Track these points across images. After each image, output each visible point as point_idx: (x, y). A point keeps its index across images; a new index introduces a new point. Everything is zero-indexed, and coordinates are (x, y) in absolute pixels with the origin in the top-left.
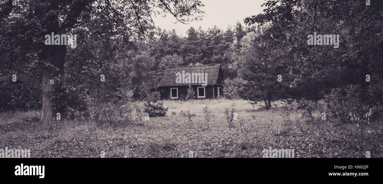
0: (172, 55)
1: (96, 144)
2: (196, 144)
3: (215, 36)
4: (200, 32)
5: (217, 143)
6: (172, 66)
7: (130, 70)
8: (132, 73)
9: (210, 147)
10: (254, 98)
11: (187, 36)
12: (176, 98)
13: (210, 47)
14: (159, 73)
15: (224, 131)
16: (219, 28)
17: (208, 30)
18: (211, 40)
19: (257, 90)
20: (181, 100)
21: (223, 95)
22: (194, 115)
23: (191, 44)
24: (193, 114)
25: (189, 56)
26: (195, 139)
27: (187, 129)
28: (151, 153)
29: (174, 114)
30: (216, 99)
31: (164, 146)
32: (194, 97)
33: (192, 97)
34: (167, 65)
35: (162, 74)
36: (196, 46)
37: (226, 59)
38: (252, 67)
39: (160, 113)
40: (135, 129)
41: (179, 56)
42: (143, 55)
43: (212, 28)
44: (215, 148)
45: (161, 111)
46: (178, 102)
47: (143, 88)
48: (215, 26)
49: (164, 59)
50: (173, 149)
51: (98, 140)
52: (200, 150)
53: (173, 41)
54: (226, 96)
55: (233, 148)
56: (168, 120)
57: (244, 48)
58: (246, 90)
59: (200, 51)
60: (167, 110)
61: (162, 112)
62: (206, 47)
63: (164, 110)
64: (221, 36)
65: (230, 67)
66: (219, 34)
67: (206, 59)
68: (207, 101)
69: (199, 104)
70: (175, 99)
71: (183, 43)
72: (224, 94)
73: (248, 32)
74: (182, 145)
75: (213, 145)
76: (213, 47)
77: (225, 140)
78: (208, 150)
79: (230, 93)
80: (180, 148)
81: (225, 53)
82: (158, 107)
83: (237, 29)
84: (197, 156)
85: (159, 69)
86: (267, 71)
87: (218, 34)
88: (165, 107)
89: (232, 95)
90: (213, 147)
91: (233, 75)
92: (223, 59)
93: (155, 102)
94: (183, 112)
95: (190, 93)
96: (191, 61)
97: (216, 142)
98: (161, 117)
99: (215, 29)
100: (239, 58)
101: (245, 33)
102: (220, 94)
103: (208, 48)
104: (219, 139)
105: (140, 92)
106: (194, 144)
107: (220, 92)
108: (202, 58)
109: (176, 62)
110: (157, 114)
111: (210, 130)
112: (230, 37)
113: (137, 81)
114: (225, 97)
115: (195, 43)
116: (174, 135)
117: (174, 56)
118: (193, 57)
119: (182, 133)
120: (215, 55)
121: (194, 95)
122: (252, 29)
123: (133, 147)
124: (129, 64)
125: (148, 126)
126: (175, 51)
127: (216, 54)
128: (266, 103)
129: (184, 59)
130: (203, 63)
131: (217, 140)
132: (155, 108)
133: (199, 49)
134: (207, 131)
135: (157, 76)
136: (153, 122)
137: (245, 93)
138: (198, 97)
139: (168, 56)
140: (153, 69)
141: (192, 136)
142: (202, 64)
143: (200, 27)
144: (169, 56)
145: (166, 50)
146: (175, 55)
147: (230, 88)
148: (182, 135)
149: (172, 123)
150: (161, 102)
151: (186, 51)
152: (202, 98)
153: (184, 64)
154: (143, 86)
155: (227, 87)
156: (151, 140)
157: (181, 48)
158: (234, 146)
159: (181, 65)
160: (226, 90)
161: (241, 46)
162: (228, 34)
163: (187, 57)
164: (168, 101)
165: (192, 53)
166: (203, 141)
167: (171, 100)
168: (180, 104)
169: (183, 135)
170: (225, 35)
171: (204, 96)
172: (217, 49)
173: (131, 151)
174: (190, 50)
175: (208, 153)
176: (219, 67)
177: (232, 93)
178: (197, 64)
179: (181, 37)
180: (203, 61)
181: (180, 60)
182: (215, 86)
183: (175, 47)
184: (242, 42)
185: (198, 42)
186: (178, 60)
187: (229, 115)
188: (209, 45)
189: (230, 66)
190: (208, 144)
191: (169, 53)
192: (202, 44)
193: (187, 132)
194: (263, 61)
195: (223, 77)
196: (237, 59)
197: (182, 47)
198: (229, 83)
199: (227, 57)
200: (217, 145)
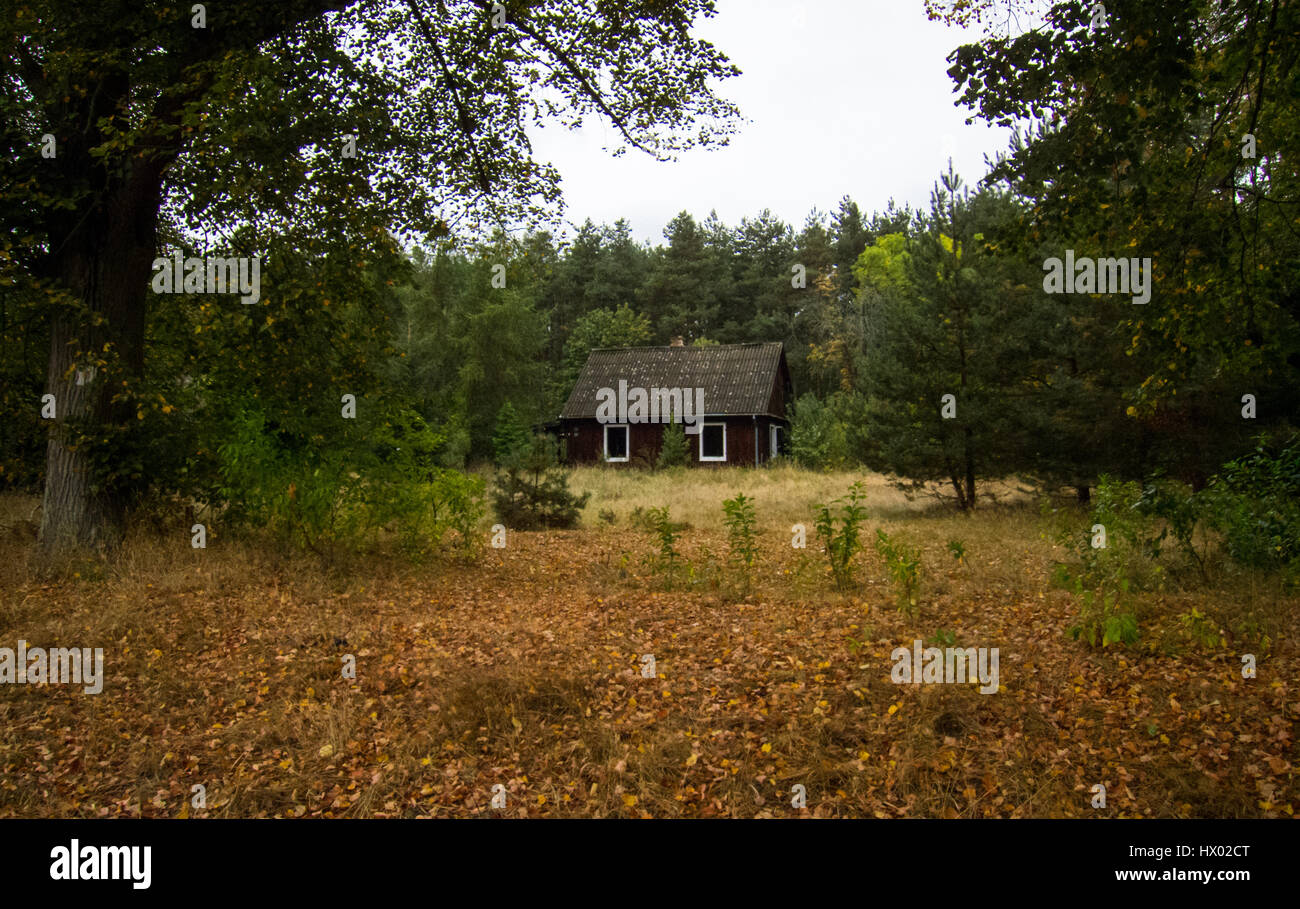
0: (614, 309)
1: (219, 663)
2: (694, 688)
3: (765, 246)
4: (711, 230)
5: (799, 687)
6: (613, 348)
7: (460, 356)
8: (468, 368)
9: (768, 706)
10: (910, 466)
11: (666, 244)
12: (624, 460)
13: (746, 286)
14: (566, 372)
15: (825, 614)
16: (779, 220)
17: (740, 226)
18: (750, 260)
19: (928, 438)
20: (641, 468)
21: (788, 452)
22: (686, 527)
23: (680, 272)
24: (683, 520)
25: (672, 313)
26: (692, 656)
27: (654, 596)
28: (461, 733)
29: (610, 518)
30: (764, 466)
31: (532, 691)
32: (688, 458)
33: (681, 458)
34: (596, 345)
35: (576, 377)
36: (697, 280)
37: (802, 327)
38: (908, 349)
39: (556, 512)
40: (430, 586)
41: (637, 313)
42: (506, 305)
43: (753, 217)
44: (793, 719)
45: (558, 506)
46: (630, 475)
47: (505, 422)
48: (766, 213)
49: (586, 324)
50: (576, 711)
51: (238, 640)
52: (713, 724)
53: (616, 261)
54: (801, 457)
55: (886, 720)
56: (584, 543)
57: (867, 289)
58: (885, 437)
59: (713, 298)
60: (581, 504)
61: (564, 513)
62: (732, 283)
63: (572, 503)
64: (786, 246)
65: (816, 353)
66: (779, 240)
67: (731, 325)
68: (732, 472)
69: (703, 484)
70: (621, 463)
71: (651, 270)
72: (795, 449)
73: (882, 233)
74: (622, 687)
75: (781, 696)
76: (756, 287)
77: (840, 671)
78: (754, 726)
79: (816, 446)
80: (615, 703)
81: (796, 309)
82: (548, 490)
83: (844, 222)
84: (699, 760)
85: (567, 357)
86: (964, 364)
87: (774, 240)
88: (576, 492)
89: (822, 453)
90: (782, 708)
91: (825, 385)
92: (791, 326)
93: (538, 471)
94: (643, 514)
95: (672, 444)
96: (676, 330)
97: (793, 680)
98: (560, 532)
99: (764, 221)
100: (850, 325)
101: (869, 239)
102: (779, 450)
103: (739, 287)
104: (807, 661)
105: (496, 435)
106: (681, 689)
107: (780, 442)
108: (717, 322)
109: (626, 335)
110: (543, 518)
111: (756, 603)
112: (819, 250)
113: (484, 396)
114: (796, 460)
115: (693, 268)
116: (593, 627)
117: (618, 312)
118: (687, 317)
119: (629, 613)
120: (763, 313)
121: (687, 452)
122: (897, 224)
123: (382, 686)
124: (460, 335)
125: (495, 572)
126: (623, 297)
127: (767, 310)
128: (958, 487)
129: (653, 325)
130: (720, 340)
131: (799, 663)
132: (537, 496)
133: (708, 290)
134: (741, 607)
135: (559, 380)
136: (522, 550)
137: (878, 448)
138: (702, 459)
139: (599, 314)
140: (542, 355)
141: (673, 630)
142: (717, 343)
143: (713, 214)
144: (601, 313)
145: (595, 291)
146: (624, 310)
147: (815, 428)
148: (632, 627)
149: (598, 558)
150: (561, 471)
151: (663, 297)
152: (715, 463)
153: (652, 343)
154: (505, 415)
155: (806, 427)
156: (478, 652)
157: (646, 284)
158: (893, 709)
159: (643, 343)
160: (799, 435)
161: (857, 284)
162: (809, 240)
163: (666, 318)
164: (594, 470)
165: (685, 303)
166: (728, 666)
167: (605, 466)
168: (637, 483)
169: (636, 627)
170: (800, 243)
171: (722, 455)
172: (773, 292)
173: (370, 711)
174: (677, 292)
175: (759, 744)
176: (778, 355)
177: (824, 447)
178: (701, 342)
179: (647, 248)
180: (719, 332)
181: (642, 327)
182: (764, 422)
183: (623, 283)
184: (860, 270)
185: (706, 266)
186: (632, 328)
187: (836, 536)
188: (742, 278)
189: (815, 351)
190: (755, 691)
191: (603, 301)
192: (718, 272)
193: (651, 606)
194: (951, 326)
195: (792, 392)
196: (842, 329)
197: (650, 281)
198: (814, 412)
199: (806, 318)
200: (799, 696)
